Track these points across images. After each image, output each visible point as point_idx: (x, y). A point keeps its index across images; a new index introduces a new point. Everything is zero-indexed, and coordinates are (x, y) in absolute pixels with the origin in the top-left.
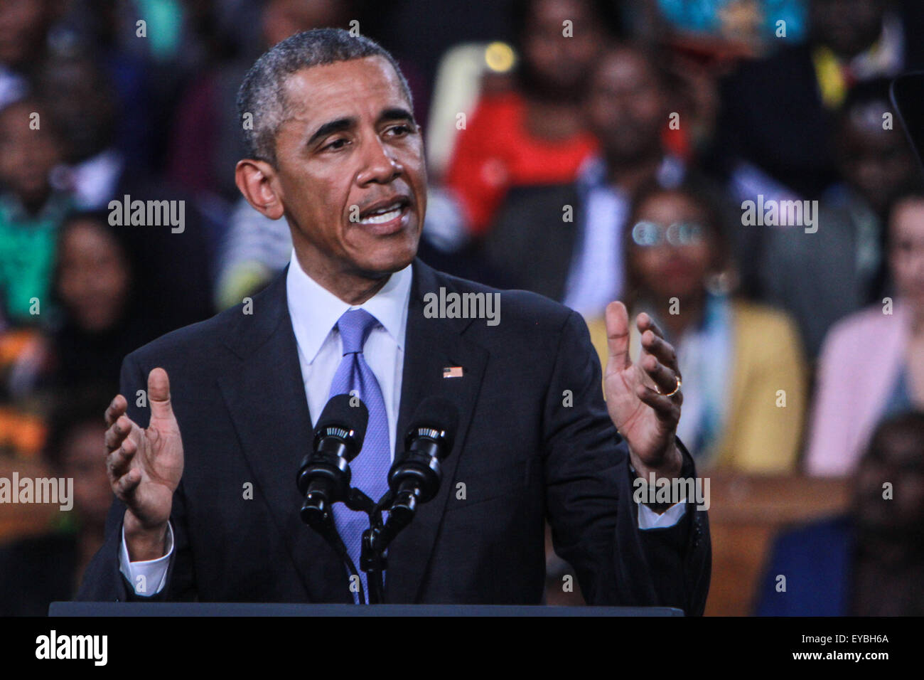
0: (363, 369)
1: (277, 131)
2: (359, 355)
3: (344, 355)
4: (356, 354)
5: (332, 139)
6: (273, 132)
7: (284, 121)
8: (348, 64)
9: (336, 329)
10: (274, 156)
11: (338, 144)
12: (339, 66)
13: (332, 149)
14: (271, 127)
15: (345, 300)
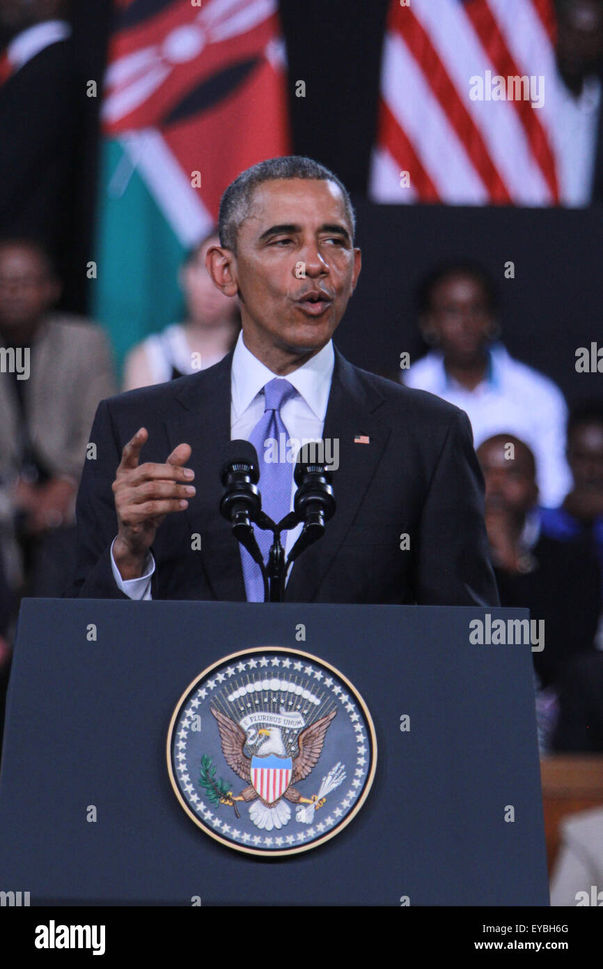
0: (278, 422)
1: (241, 225)
2: (276, 412)
3: (265, 411)
4: (274, 411)
5: (280, 238)
6: (237, 226)
7: (248, 217)
8: (304, 181)
9: (262, 392)
10: (236, 246)
11: (285, 242)
12: (297, 182)
13: (280, 244)
14: (237, 222)
15: (272, 371)
